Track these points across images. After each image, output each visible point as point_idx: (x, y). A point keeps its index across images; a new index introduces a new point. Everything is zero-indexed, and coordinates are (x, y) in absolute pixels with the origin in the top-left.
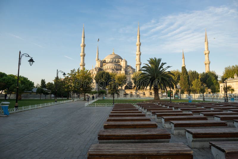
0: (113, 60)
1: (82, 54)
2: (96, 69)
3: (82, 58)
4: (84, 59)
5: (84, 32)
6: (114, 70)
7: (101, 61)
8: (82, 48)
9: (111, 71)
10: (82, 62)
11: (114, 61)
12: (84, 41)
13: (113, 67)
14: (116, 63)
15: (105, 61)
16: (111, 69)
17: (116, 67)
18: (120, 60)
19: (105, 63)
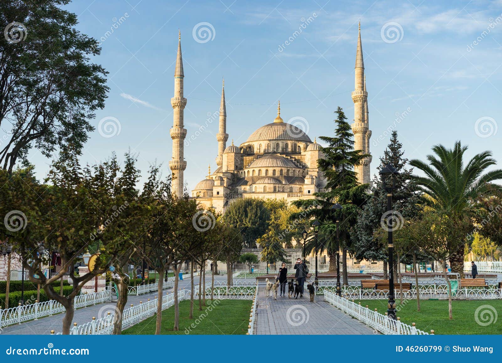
0: (278, 145)
1: (175, 130)
2: (221, 179)
3: (175, 142)
4: (181, 145)
5: (181, 59)
6: (280, 182)
7: (236, 148)
8: (177, 110)
9: (272, 186)
10: (177, 159)
11: (280, 150)
12: (182, 88)
13: (278, 170)
14: (287, 154)
15: (250, 147)
16: (269, 178)
17: (288, 170)
18: (302, 145)
19: (251, 158)
